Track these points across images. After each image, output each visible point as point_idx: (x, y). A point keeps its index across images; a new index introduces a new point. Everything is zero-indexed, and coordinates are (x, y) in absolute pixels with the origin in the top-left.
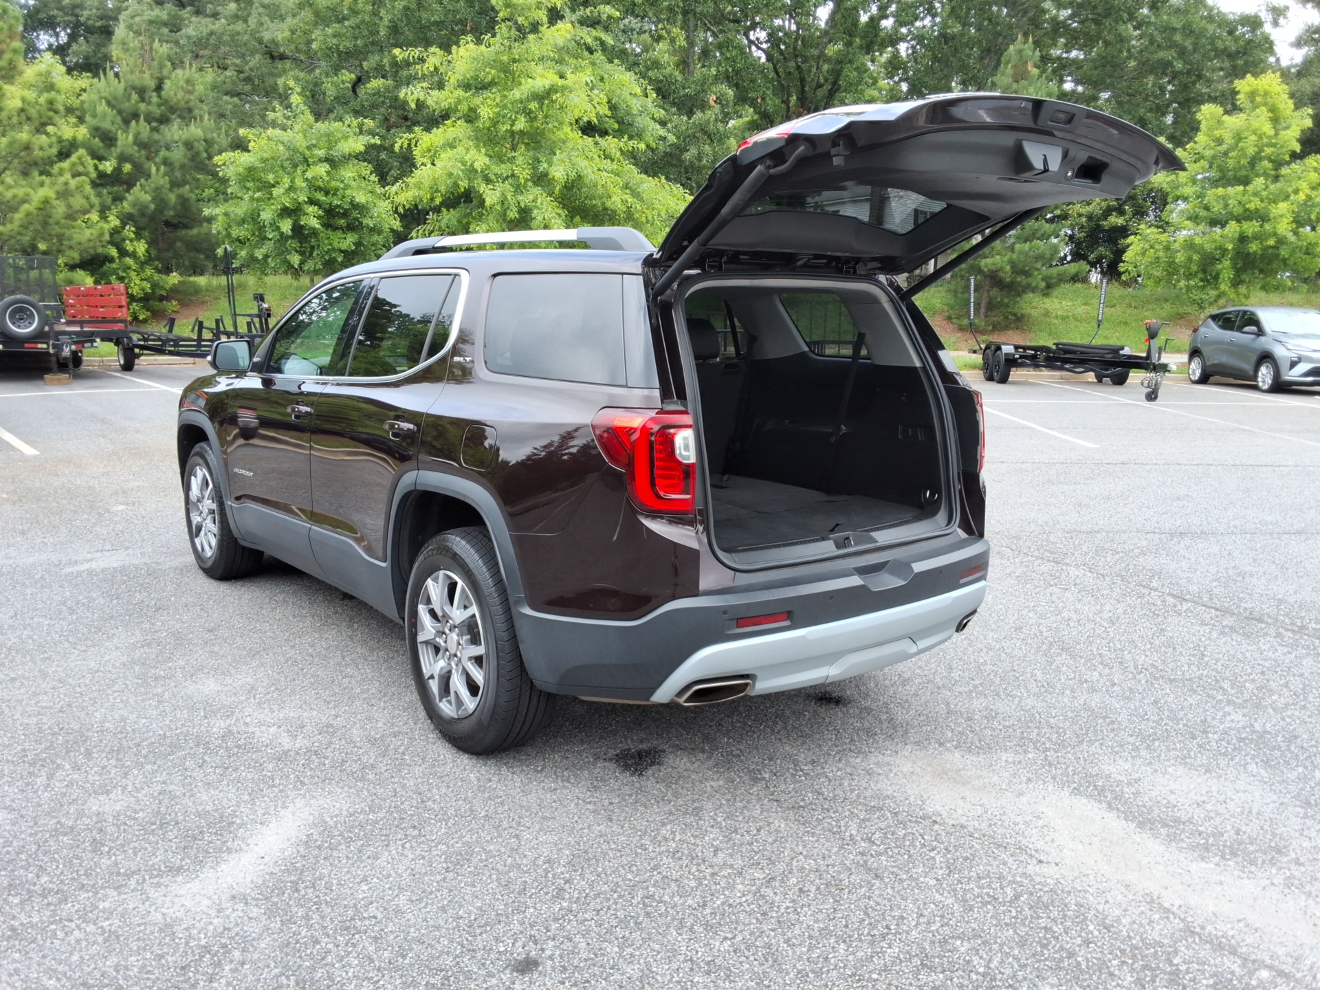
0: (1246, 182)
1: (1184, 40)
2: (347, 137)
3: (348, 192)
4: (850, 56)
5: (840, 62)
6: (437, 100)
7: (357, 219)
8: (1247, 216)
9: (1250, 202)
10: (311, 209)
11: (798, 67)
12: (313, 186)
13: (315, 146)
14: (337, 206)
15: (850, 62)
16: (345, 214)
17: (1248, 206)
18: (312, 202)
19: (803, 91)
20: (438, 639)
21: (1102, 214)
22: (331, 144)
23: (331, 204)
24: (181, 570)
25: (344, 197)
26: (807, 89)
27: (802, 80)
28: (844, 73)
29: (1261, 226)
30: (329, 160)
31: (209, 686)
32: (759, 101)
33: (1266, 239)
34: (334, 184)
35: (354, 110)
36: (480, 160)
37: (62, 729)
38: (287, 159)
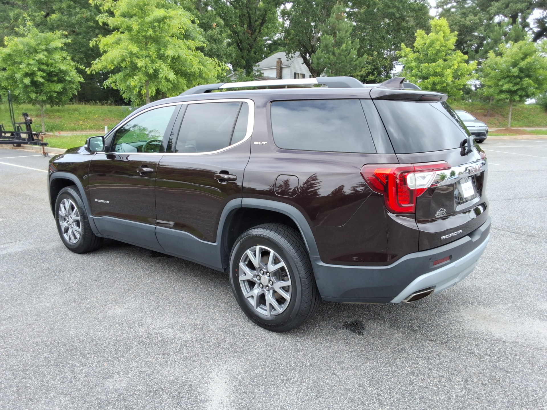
0: (434, 61)
1: (399, 5)
2: (55, 40)
3: (57, 65)
4: (270, 8)
5: (266, 11)
6: (112, 22)
7: (63, 77)
8: (435, 74)
9: (437, 69)
10: (39, 73)
11: (248, 13)
12: (40, 62)
13: (40, 44)
14: (53, 71)
15: (269, 10)
16: (56, 75)
17: (436, 70)
18: (40, 70)
19: (250, 22)
20: (254, 279)
21: (366, 75)
22: (47, 43)
23: (50, 71)
24: (56, 250)
25: (56, 67)
26: (252, 21)
27: (250, 18)
28: (267, 15)
29: (441, 78)
30: (47, 50)
31: (119, 311)
32: (234, 26)
33: (443, 84)
34: (51, 61)
35: (49, 28)
36: (135, 49)
37: (58, 343)
38: (27, 50)
